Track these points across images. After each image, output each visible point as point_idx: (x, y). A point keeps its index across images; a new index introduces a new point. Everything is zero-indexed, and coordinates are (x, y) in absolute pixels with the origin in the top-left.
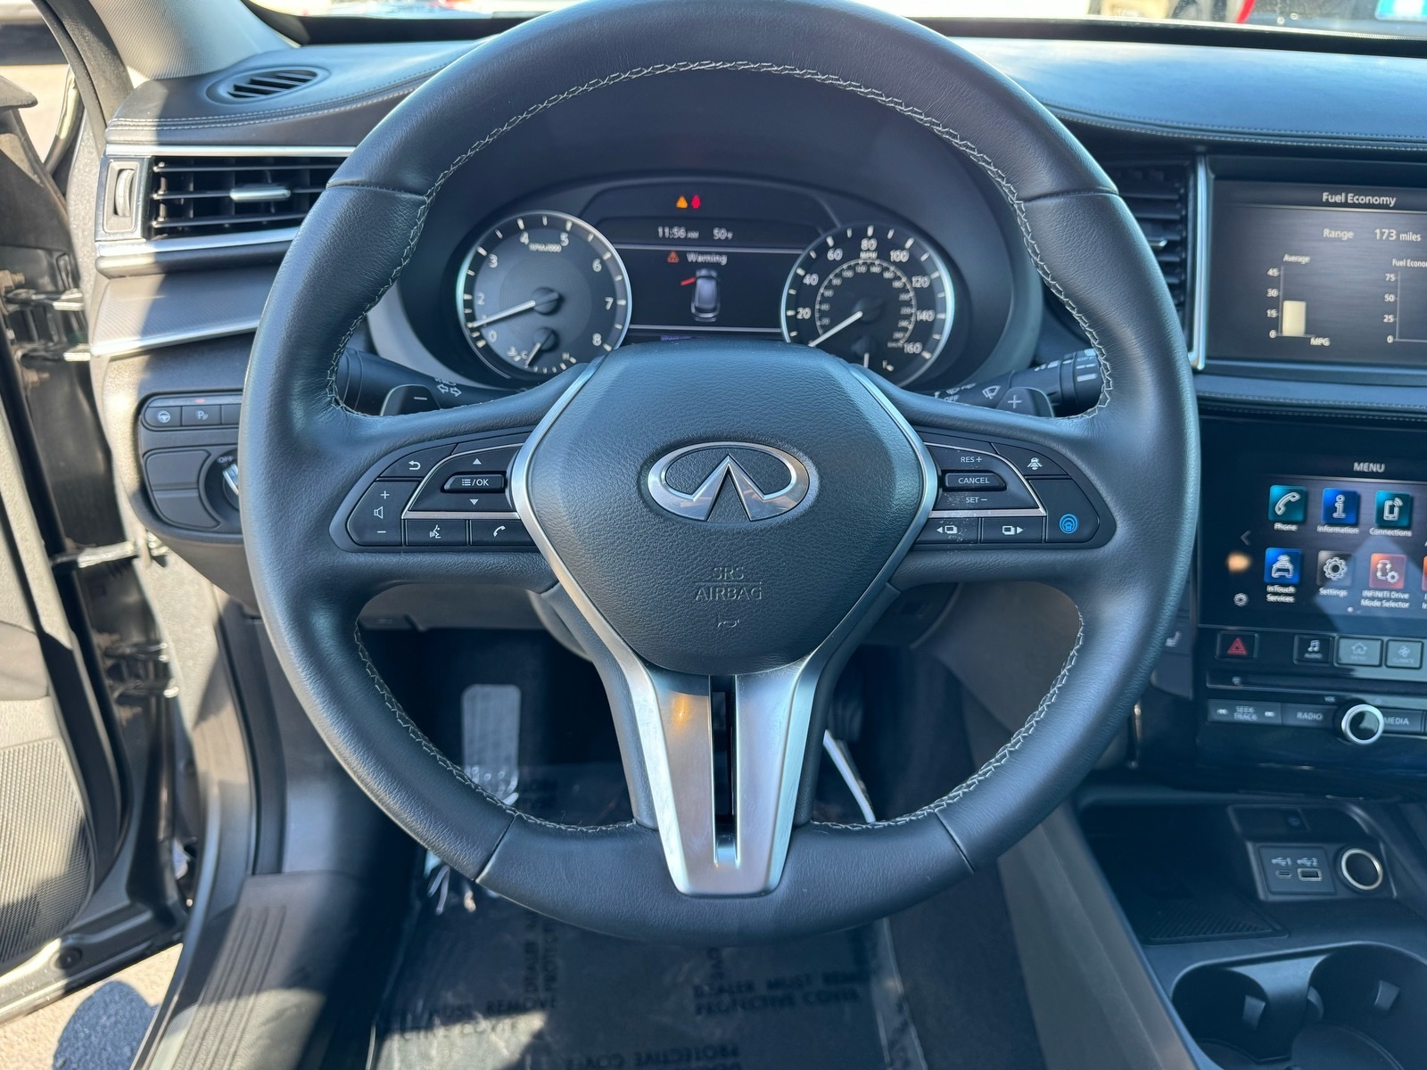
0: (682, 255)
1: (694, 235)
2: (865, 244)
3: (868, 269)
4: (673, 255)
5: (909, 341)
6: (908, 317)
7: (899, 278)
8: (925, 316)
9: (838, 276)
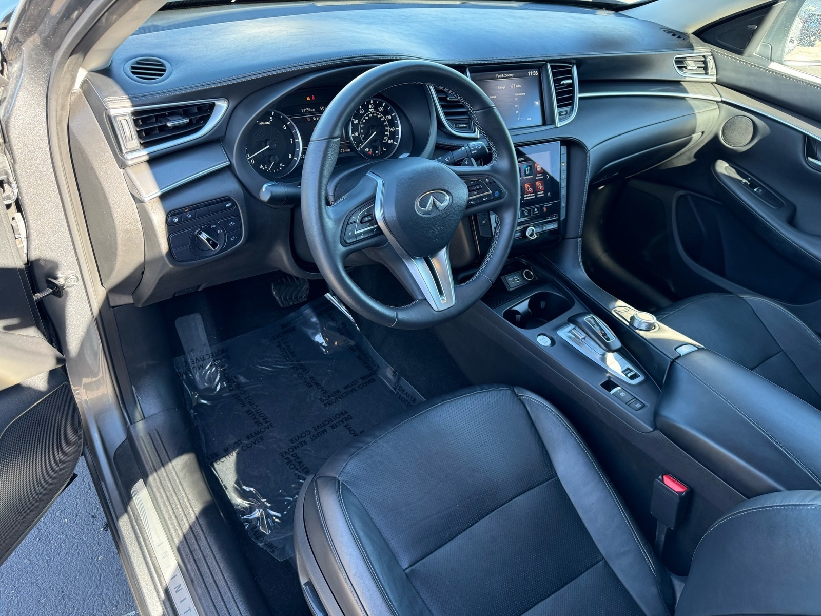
0: (311, 118)
1: (314, 110)
2: (370, 106)
3: (373, 115)
4: (308, 118)
5: (389, 139)
6: (387, 131)
7: (382, 117)
8: (392, 129)
9: (364, 119)
